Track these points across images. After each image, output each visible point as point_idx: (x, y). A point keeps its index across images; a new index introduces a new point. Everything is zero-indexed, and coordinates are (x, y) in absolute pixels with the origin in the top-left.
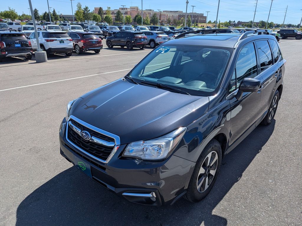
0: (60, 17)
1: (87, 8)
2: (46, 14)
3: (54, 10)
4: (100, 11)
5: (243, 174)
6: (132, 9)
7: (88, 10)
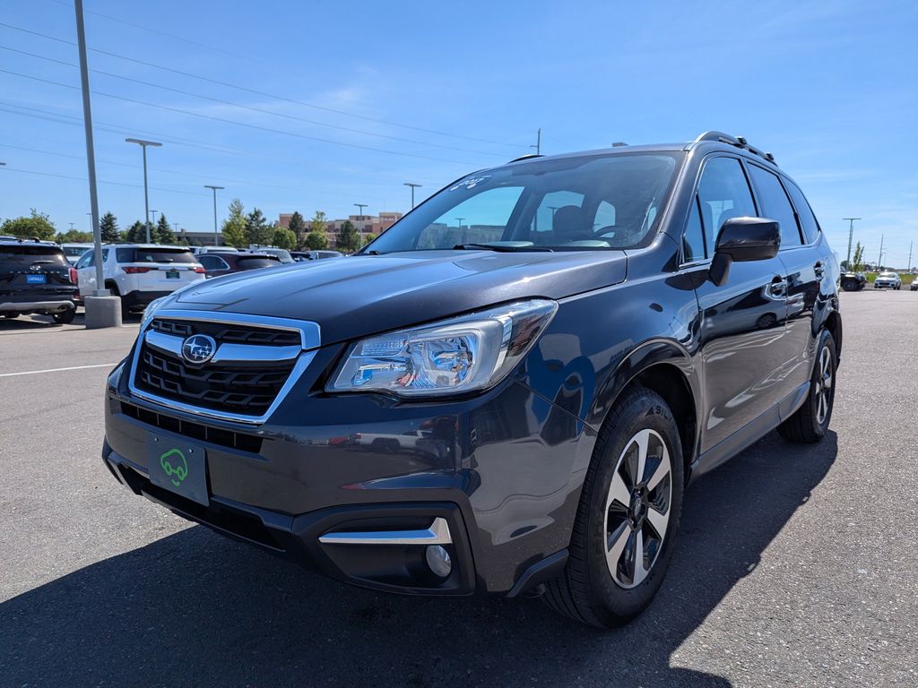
0: (179, 239)
1: (257, 213)
2: (139, 228)
3: (163, 219)
4: (295, 222)
5: (764, 554)
6: (386, 219)
7: (261, 218)
